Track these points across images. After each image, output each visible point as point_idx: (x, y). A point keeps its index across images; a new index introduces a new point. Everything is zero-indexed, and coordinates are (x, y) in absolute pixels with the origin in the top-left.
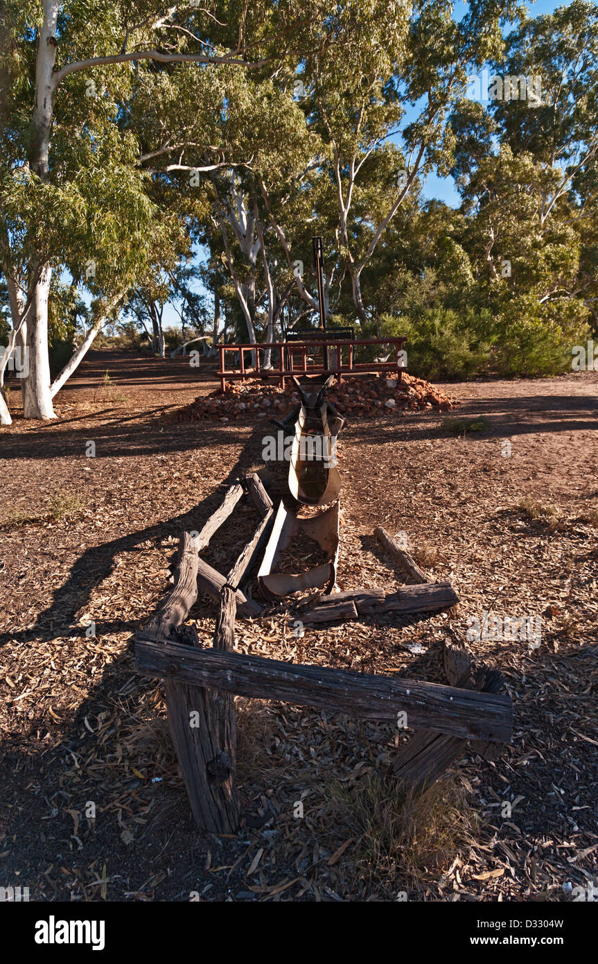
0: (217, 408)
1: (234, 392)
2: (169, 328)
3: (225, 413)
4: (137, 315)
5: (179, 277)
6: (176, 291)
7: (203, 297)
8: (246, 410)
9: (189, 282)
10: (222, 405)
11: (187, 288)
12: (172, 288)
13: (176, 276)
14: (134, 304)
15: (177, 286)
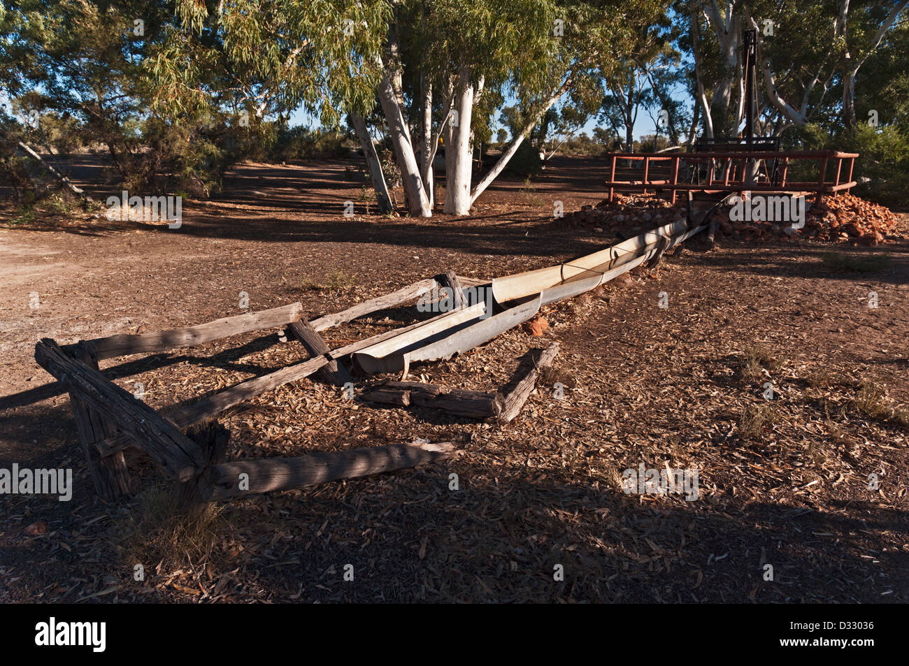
0: (595, 218)
1: (619, 203)
2: (642, 137)
3: (602, 224)
4: (612, 122)
5: (661, 83)
6: (655, 96)
7: (681, 103)
8: (624, 223)
9: (671, 87)
10: (602, 215)
11: (667, 93)
12: (651, 94)
13: (657, 81)
14: (610, 111)
15: (656, 93)
